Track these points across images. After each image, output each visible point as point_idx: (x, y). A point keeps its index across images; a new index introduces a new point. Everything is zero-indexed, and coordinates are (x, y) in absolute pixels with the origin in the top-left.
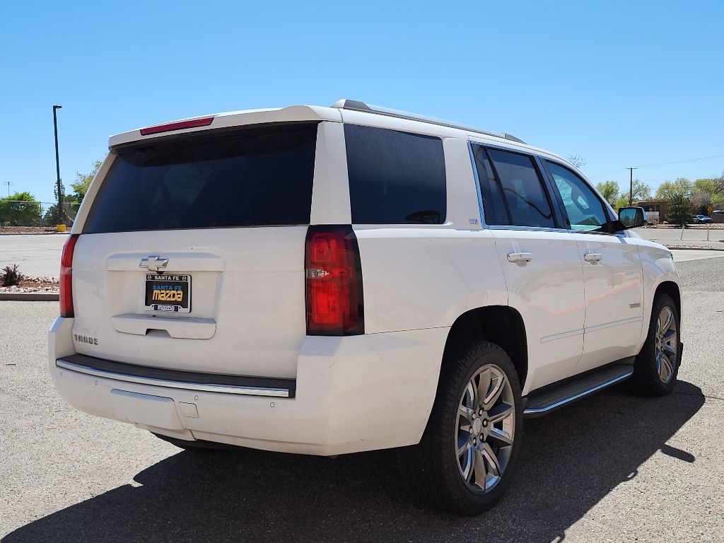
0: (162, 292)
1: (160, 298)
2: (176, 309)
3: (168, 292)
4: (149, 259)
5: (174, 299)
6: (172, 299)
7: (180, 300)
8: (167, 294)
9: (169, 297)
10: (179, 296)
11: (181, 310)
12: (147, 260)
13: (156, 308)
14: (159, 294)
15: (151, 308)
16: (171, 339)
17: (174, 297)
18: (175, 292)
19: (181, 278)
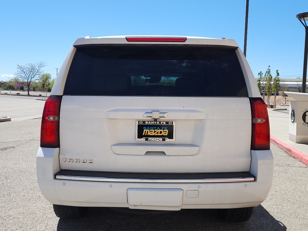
2: (164, 140)
4: (153, 112)
11: (168, 140)
12: (152, 113)
13: (147, 140)
15: (143, 140)
16: (166, 156)
19: (167, 123)
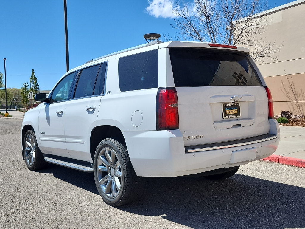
0: (229, 110)
1: (229, 113)
2: (236, 117)
3: (232, 110)
5: (234, 113)
6: (233, 113)
7: (237, 113)
8: (231, 111)
9: (233, 112)
10: (236, 111)
11: (238, 116)
12: (234, 97)
13: (228, 117)
14: (228, 111)
15: (227, 117)
16: (242, 127)
17: (234, 112)
18: (234, 110)
19: (237, 104)
